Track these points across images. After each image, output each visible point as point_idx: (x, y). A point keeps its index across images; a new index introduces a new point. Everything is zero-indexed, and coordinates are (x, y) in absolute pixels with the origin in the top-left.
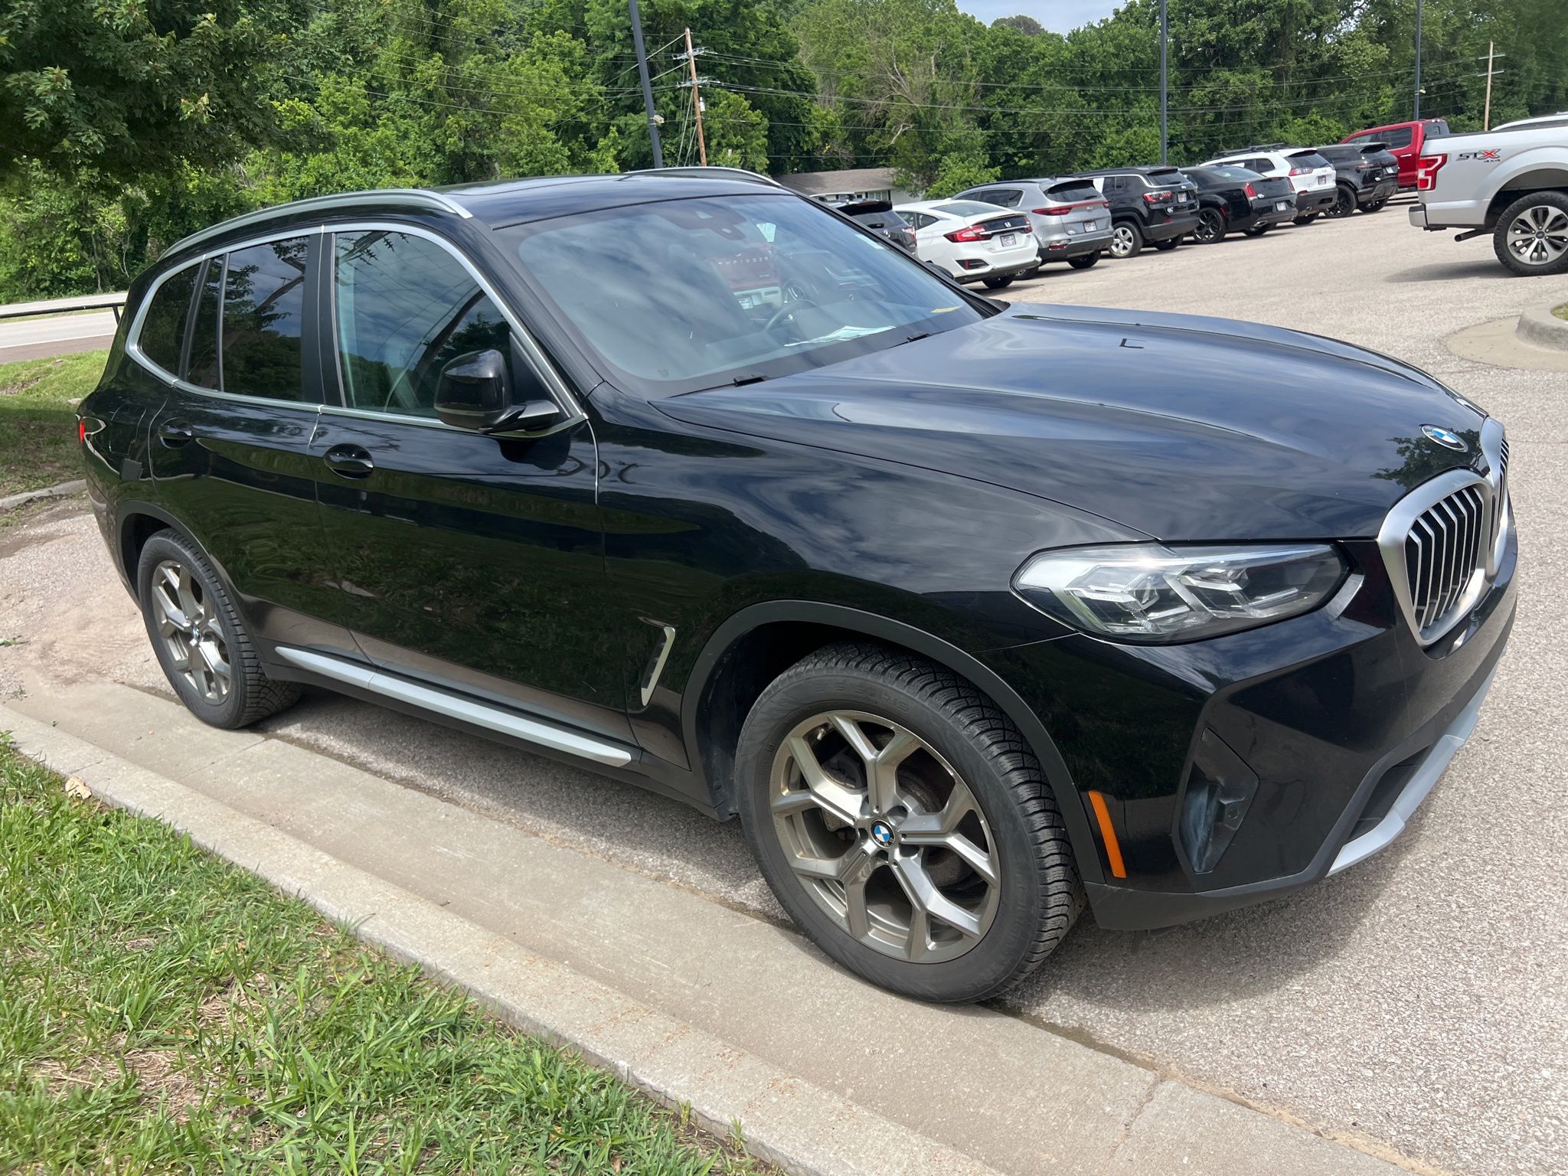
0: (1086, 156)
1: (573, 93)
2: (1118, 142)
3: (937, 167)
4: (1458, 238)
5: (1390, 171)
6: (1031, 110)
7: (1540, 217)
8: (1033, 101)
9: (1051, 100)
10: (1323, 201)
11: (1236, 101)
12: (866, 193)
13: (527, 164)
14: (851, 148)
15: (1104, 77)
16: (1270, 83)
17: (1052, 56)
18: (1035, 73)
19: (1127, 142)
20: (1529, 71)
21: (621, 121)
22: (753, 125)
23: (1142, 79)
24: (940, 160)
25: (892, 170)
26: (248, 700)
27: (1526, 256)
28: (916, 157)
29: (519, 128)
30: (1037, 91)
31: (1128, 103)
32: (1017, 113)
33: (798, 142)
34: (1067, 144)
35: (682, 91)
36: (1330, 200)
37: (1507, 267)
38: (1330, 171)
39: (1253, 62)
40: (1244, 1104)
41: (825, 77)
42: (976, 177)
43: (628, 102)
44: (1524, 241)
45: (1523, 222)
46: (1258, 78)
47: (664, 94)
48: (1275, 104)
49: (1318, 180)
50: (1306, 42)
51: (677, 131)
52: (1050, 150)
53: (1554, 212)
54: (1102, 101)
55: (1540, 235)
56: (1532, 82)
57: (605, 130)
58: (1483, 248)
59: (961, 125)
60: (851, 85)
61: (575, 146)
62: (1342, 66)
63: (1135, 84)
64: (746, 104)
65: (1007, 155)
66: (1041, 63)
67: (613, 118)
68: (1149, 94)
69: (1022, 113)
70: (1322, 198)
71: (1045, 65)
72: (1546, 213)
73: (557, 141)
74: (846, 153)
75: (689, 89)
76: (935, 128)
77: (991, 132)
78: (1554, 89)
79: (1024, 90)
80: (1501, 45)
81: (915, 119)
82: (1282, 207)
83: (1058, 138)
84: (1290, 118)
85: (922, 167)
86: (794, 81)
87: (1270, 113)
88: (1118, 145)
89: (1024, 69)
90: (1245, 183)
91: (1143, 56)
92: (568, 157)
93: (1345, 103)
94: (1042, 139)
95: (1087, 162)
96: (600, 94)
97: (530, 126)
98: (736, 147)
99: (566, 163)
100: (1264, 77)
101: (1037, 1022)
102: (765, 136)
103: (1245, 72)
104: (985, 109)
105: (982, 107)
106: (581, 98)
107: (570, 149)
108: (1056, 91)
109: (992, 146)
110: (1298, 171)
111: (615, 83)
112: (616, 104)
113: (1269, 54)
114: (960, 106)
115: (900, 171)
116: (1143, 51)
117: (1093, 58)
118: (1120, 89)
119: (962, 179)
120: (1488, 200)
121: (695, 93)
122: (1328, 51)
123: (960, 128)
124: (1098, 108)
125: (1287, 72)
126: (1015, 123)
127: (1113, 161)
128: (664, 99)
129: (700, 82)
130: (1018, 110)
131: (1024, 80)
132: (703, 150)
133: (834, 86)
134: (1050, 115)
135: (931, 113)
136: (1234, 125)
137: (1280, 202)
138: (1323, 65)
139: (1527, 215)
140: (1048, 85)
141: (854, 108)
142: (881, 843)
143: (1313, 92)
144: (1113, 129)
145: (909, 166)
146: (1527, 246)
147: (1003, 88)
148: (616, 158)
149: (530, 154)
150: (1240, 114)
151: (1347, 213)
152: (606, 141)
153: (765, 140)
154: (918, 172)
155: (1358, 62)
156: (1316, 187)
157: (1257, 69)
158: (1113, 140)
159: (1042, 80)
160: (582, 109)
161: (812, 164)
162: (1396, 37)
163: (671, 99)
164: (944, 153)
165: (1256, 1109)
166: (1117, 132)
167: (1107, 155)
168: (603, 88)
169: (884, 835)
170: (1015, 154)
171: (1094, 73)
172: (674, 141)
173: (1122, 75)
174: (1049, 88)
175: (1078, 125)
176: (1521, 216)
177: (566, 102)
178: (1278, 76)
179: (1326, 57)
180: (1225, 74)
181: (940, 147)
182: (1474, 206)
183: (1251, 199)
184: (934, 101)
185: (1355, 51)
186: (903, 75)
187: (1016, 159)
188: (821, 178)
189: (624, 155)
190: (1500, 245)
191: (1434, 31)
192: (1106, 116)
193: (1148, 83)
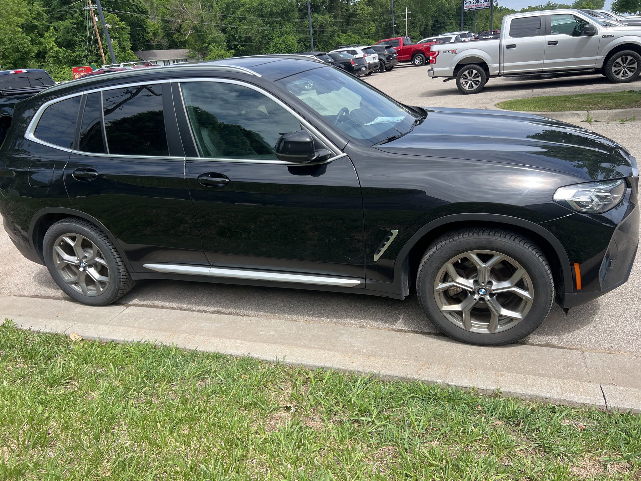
0: (267, 46)
1: (29, 10)
2: (279, 41)
3: (207, 50)
4: (444, 81)
5: (395, 55)
6: (243, 27)
7: (470, 73)
8: (243, 23)
9: (250, 22)
10: (375, 67)
11: (321, 26)
12: (177, 60)
13: (9, 44)
14: (167, 40)
15: (271, 14)
16: (333, 20)
17: (249, 4)
18: (243, 11)
19: (283, 41)
20: (419, 18)
21: (55, 24)
22: (122, 29)
23: (286, 15)
24: (208, 47)
25: (187, 50)
26: (120, 291)
27: (467, 87)
28: (197, 45)
29: (4, 26)
30: (245, 19)
31: (281, 25)
32: (237, 28)
33: (143, 36)
34: (259, 41)
35: (86, 12)
36: (377, 66)
37: (460, 91)
38: (376, 55)
39: (326, 11)
40: (611, 353)
41: (151, 8)
42: (224, 54)
43: (59, 15)
44: (465, 82)
45: (465, 75)
46: (328, 18)
47: (76, 12)
48: (336, 28)
49: (372, 59)
50: (344, 4)
51: (85, 30)
52: (252, 44)
53: (475, 72)
54: (271, 24)
55: (471, 80)
56: (420, 23)
57: (47, 28)
58: (452, 84)
59: (215, 32)
60: (164, 13)
61: (33, 36)
62: (357, 14)
63: (283, 18)
64: (118, 19)
65: (234, 45)
66: (245, 7)
67: (51, 23)
68: (289, 22)
69: (240, 28)
70: (375, 65)
71: (247, 8)
72: (472, 72)
73: (23, 33)
74: (165, 42)
75: (89, 11)
76: (204, 33)
77: (227, 35)
78: (427, 26)
79: (239, 18)
80: (410, 9)
81: (195, 28)
82: (364, 69)
83: (255, 38)
84: (341, 33)
85: (200, 49)
86: (138, 9)
87: (334, 31)
88: (279, 42)
89: (237, 9)
90: (350, 59)
91: (285, 6)
92: (30, 40)
93: (359, 29)
94: (249, 39)
95: (267, 49)
96: (43, 11)
97: (11, 26)
98: (115, 38)
99: (29, 43)
100: (330, 17)
101: (532, 344)
102: (129, 34)
103: (324, 15)
104: (223, 25)
105: (223, 24)
106: (34, 13)
107: (31, 37)
108: (252, 19)
109: (228, 41)
110: (366, 55)
111: (50, 7)
112: (51, 16)
113: (331, 8)
114: (214, 24)
115: (191, 51)
116: (285, 4)
117: (266, 6)
118: (278, 19)
119: (219, 55)
120: (454, 67)
121: (92, 13)
122: (352, 8)
123: (215, 33)
124: (270, 27)
125: (338, 16)
126: (237, 32)
127: (278, 49)
128: (76, 15)
129: (94, 7)
130: (237, 26)
131: (239, 13)
132: (99, 39)
133: (155, 12)
134: (251, 29)
135: (202, 26)
136: (321, 36)
137: (363, 67)
138: (350, 14)
139: (466, 73)
140: (249, 16)
141: (167, 23)
142: (482, 295)
143: (348, 24)
144: (277, 36)
145: (194, 49)
146: (467, 84)
147: (230, 17)
148: (55, 42)
149: (10, 39)
150: (323, 31)
151: (382, 72)
152: (49, 33)
153: (128, 35)
154: (198, 52)
155: (362, 13)
156: (372, 61)
157: (327, 14)
158: (277, 40)
159: (246, 14)
160: (34, 18)
161: (149, 47)
162: (375, 4)
163: (79, 15)
164: (209, 43)
165: (615, 354)
166: (278, 37)
167: (275, 46)
168: (45, 9)
169: (483, 292)
170: (238, 45)
171: (267, 13)
172: (84, 35)
173: (278, 14)
174: (249, 18)
175: (263, 34)
176: (464, 73)
177: (26, 15)
178: (335, 17)
179: (351, 10)
180: (316, 15)
181: (207, 41)
182: (449, 70)
183: (353, 65)
184: (202, 21)
185: (361, 9)
186: (187, 9)
187: (239, 47)
188: (154, 53)
189: (59, 40)
190: (458, 83)
191: (387, 2)
192: (273, 30)
193: (288, 17)
